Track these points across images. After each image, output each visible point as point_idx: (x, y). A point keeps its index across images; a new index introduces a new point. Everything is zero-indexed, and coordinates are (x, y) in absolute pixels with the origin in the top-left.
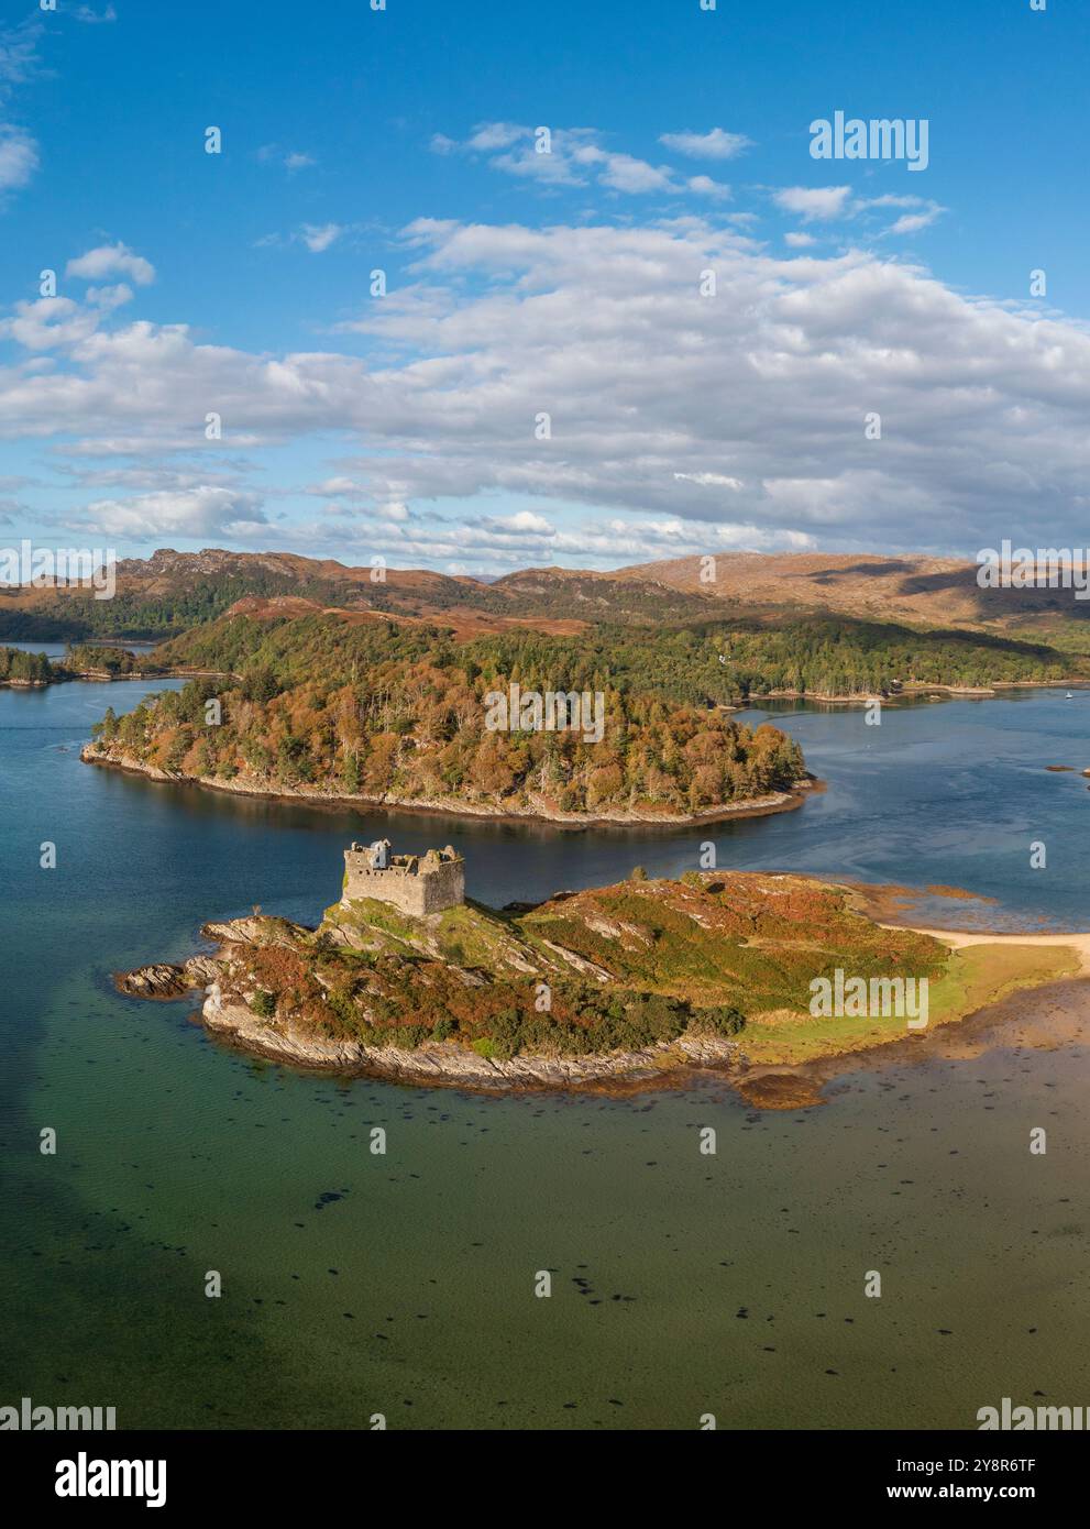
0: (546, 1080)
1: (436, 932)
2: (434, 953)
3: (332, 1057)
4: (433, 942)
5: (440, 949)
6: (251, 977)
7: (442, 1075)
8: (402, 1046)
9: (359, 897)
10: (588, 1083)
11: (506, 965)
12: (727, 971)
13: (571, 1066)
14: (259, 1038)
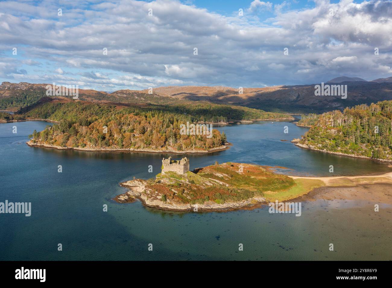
0: (233, 208)
1: (187, 178)
2: (188, 183)
3: (186, 208)
4: (187, 180)
5: (189, 182)
6: (156, 192)
7: (212, 209)
8: (200, 203)
9: (167, 171)
10: (242, 208)
11: (205, 184)
12: (251, 183)
13: (236, 204)
14: (166, 207)
